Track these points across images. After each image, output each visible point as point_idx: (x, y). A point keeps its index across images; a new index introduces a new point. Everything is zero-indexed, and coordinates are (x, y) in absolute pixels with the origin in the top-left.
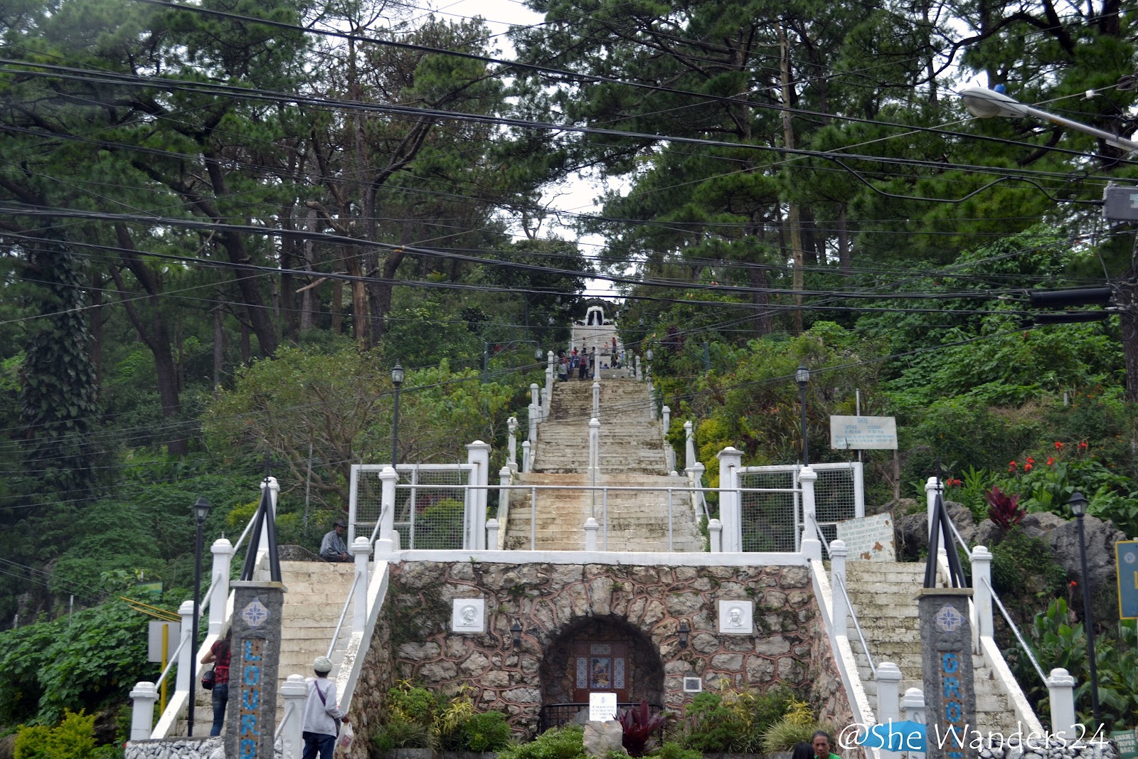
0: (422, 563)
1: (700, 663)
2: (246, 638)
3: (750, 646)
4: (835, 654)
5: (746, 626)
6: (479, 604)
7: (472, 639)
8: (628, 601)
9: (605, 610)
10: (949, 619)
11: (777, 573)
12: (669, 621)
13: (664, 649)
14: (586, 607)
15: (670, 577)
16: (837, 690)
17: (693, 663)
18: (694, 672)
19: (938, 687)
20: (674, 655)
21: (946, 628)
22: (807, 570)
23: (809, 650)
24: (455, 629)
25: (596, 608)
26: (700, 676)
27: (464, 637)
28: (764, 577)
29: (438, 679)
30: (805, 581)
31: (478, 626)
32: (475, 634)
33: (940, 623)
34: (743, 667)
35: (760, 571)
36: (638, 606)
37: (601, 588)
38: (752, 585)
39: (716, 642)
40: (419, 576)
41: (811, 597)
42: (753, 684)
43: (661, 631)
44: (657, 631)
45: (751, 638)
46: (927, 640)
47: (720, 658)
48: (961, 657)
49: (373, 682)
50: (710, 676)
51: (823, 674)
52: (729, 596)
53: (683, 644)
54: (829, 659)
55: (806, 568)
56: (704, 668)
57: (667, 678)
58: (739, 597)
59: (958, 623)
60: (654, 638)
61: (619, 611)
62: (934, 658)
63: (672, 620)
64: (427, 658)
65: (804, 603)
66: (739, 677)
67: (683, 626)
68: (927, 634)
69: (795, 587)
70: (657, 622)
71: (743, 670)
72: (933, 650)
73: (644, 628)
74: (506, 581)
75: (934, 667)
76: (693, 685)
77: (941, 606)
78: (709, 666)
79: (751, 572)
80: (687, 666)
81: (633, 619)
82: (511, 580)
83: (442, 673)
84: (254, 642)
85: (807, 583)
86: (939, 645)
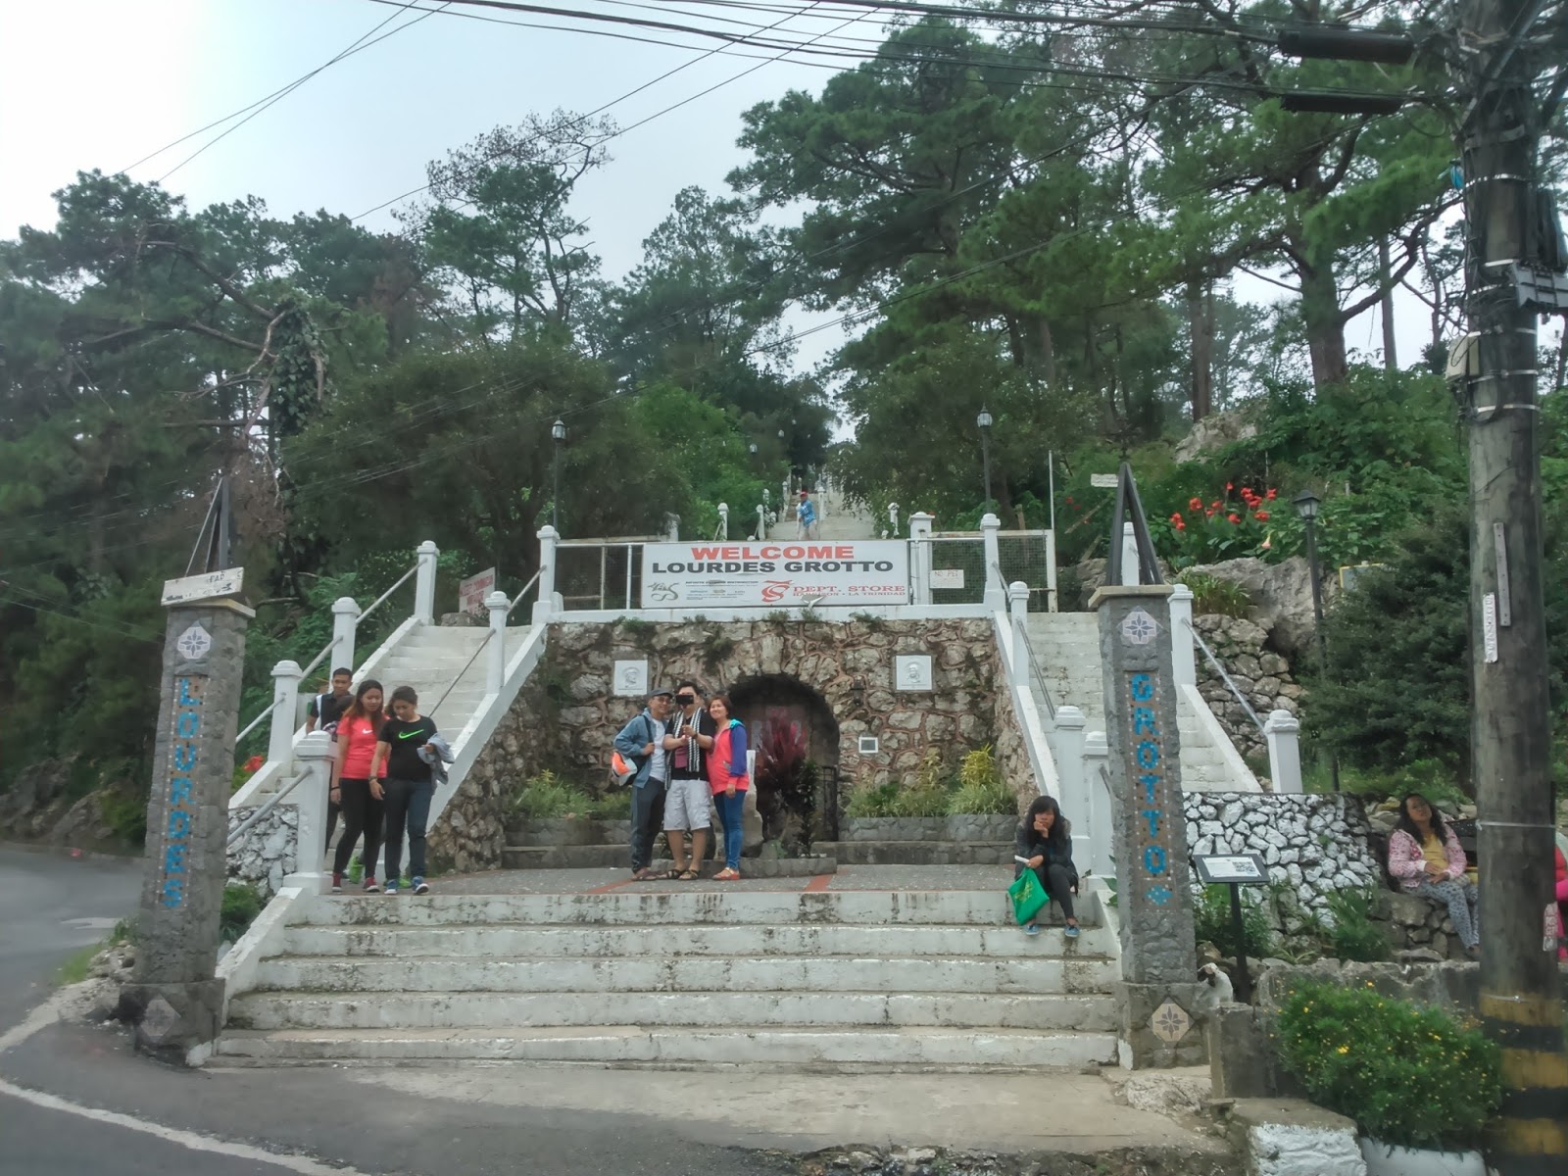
0: (582, 625)
1: (877, 722)
2: (181, 676)
3: (930, 704)
4: (1016, 707)
5: (925, 683)
6: (642, 665)
7: (635, 702)
8: (800, 659)
9: (774, 668)
10: (1139, 628)
11: (956, 627)
12: (843, 678)
13: (837, 709)
14: (755, 666)
15: (843, 633)
16: (1019, 745)
17: (869, 723)
18: (871, 732)
19: (1126, 721)
20: (848, 714)
21: (1135, 640)
22: (990, 622)
23: (993, 707)
24: (617, 692)
25: (766, 668)
26: (876, 735)
27: (626, 701)
28: (943, 630)
29: (599, 744)
30: (988, 633)
31: (641, 688)
32: (638, 697)
33: (1127, 633)
34: (922, 725)
35: (939, 623)
36: (810, 663)
37: (770, 645)
38: (932, 639)
39: (892, 699)
40: (579, 638)
41: (995, 648)
42: (934, 743)
43: (834, 689)
44: (830, 690)
45: (929, 696)
46: (1110, 658)
47: (897, 717)
48: (1158, 680)
49: (514, 748)
50: (886, 736)
51: (1006, 729)
52: (908, 652)
53: (858, 703)
54: (1010, 712)
55: (988, 620)
56: (880, 727)
57: (842, 737)
58: (919, 652)
59: (1152, 633)
60: (827, 697)
61: (790, 670)
62: (1118, 681)
63: (846, 678)
64: (587, 723)
65: (987, 657)
66: (917, 736)
67: (857, 683)
68: (1108, 649)
69: (976, 640)
70: (830, 680)
71: (922, 728)
72: (1117, 670)
73: (817, 687)
74: (670, 640)
75: (1119, 694)
76: (868, 745)
77: (1128, 610)
78: (886, 725)
79: (930, 625)
80: (863, 726)
81: (804, 677)
82: (675, 640)
83: (603, 738)
84: (191, 680)
85: (990, 637)
86: (1127, 664)
